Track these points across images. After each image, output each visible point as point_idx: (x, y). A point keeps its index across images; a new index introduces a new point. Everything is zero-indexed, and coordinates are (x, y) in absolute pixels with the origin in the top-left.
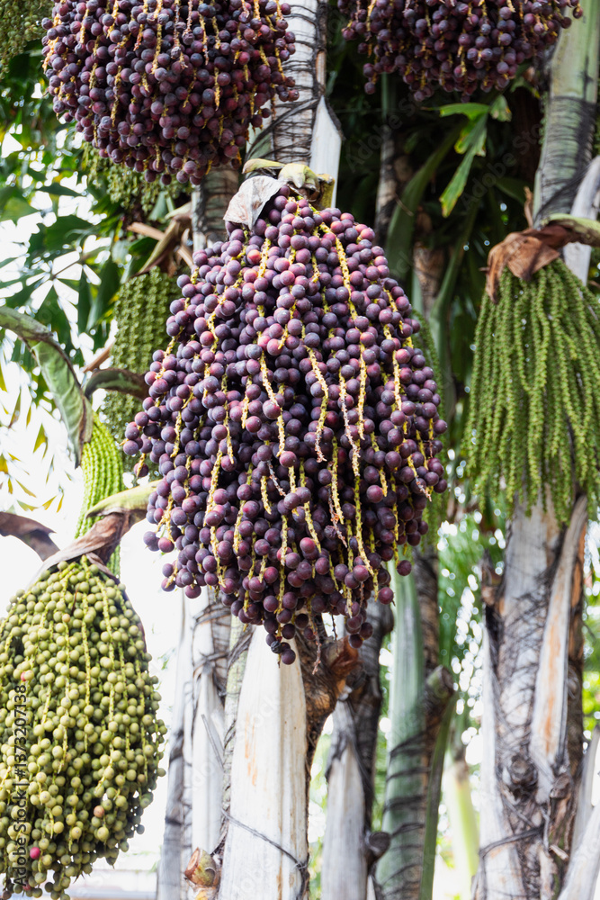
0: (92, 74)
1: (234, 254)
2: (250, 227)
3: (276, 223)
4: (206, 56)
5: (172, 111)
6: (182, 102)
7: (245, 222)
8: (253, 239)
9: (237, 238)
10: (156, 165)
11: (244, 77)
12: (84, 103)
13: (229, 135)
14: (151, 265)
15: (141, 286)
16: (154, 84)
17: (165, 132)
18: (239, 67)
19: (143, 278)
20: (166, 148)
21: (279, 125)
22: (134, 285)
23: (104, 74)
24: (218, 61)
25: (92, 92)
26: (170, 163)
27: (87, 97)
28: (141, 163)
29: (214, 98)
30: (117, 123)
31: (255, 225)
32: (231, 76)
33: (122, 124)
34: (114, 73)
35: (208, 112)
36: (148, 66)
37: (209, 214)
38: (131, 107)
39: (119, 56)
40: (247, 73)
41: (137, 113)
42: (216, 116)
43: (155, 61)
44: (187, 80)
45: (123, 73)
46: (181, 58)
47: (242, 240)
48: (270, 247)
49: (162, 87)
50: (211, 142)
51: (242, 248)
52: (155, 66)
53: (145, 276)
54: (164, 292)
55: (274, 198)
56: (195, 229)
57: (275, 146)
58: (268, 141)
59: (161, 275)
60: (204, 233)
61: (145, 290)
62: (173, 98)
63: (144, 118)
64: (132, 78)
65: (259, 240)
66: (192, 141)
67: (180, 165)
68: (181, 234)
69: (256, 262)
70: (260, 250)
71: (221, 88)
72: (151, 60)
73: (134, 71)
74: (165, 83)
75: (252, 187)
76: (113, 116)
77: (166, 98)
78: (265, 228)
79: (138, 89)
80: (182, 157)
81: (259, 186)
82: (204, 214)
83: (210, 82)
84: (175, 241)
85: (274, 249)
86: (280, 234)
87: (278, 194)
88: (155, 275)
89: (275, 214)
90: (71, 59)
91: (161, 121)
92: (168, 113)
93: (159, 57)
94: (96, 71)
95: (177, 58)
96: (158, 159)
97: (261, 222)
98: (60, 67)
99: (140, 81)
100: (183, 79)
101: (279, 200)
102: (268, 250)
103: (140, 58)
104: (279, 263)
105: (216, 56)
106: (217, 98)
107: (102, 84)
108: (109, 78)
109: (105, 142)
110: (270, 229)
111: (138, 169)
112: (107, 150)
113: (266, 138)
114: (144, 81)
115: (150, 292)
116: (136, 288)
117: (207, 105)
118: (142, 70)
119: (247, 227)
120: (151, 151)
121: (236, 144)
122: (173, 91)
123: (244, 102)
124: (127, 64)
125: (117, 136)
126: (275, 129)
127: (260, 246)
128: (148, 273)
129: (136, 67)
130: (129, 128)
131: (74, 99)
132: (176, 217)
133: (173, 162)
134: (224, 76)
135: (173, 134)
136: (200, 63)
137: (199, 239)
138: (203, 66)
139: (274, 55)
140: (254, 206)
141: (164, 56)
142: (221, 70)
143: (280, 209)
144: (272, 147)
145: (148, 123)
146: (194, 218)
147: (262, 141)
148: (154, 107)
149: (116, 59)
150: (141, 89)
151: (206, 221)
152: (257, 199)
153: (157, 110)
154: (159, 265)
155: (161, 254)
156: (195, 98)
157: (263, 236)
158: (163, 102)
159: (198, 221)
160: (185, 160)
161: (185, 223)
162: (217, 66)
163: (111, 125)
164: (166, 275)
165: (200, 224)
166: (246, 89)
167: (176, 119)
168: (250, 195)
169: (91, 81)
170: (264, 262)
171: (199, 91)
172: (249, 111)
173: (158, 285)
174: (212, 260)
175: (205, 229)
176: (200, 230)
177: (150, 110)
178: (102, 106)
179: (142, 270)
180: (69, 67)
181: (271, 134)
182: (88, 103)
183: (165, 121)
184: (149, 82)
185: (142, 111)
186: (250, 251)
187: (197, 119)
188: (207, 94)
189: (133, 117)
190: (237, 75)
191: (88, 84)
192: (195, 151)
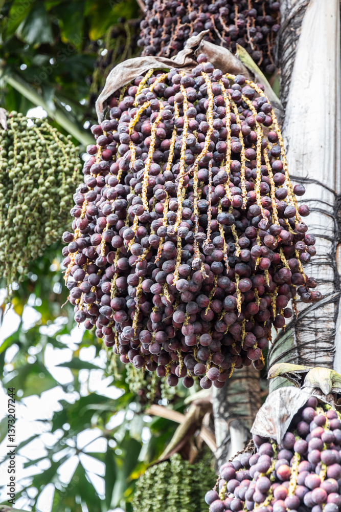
0: (113, 284)
1: (264, 471)
2: (279, 441)
3: (304, 436)
4: (227, 264)
5: (194, 319)
6: (204, 309)
7: (274, 436)
8: (283, 453)
9: (265, 453)
10: (178, 371)
11: (265, 281)
12: (105, 313)
13: (252, 338)
14: (171, 451)
15: (161, 475)
16: (175, 294)
17: (187, 340)
18: (260, 272)
19: (163, 466)
20: (188, 353)
21: (301, 320)
22: (154, 475)
23: (125, 285)
24: (239, 267)
25: (114, 301)
26: (192, 369)
27: (107, 307)
28: (162, 368)
29: (236, 304)
30: (138, 332)
31: (284, 439)
32: (252, 281)
33: (144, 333)
34: (135, 285)
35: (231, 318)
36: (169, 277)
37: (230, 400)
38: (153, 315)
39: (140, 268)
40: (268, 278)
41: (159, 321)
42: (238, 322)
43: (176, 271)
44: (208, 287)
45: (144, 284)
46: (202, 268)
47: (271, 454)
48: (300, 461)
49: (183, 297)
50: (234, 345)
51: (271, 463)
52: (176, 277)
53: (165, 464)
54: (187, 481)
55: (301, 410)
56: (216, 415)
57: (297, 341)
58: (291, 337)
59: (182, 463)
60: (226, 419)
61: (166, 480)
62: (195, 306)
63: (165, 325)
64: (154, 288)
65: (289, 454)
66: (214, 347)
67: (203, 371)
68: (201, 418)
69: (286, 478)
70: (289, 465)
71: (242, 293)
72: (172, 271)
73: (155, 282)
74: (187, 293)
75: (279, 399)
76: (134, 325)
77: (187, 307)
78: (294, 441)
79: (159, 299)
80: (205, 363)
81: (286, 397)
82: (225, 399)
83: (231, 288)
84: (195, 425)
85: (304, 463)
86: (310, 449)
87: (306, 406)
88: (176, 464)
89: (303, 426)
90: (91, 270)
91: (183, 329)
92: (190, 321)
93: (180, 268)
94: (117, 281)
95: (197, 268)
96: (180, 366)
97: (290, 435)
98: (81, 278)
99: (162, 291)
100: (205, 287)
101: (307, 412)
102: (297, 466)
103: (161, 269)
104: (310, 479)
105: (236, 262)
106: (239, 305)
107: (122, 293)
108: (130, 289)
109: (126, 349)
110: (299, 443)
111: (160, 374)
112: (129, 355)
113: (289, 334)
114: (165, 291)
115: (171, 481)
116: (156, 478)
117: (229, 311)
118: (163, 280)
119: (275, 442)
120: (172, 356)
121: (258, 346)
122: (194, 300)
123: (266, 305)
124: (148, 274)
125: (138, 343)
126: (297, 325)
127: (289, 460)
128: (168, 460)
129: (157, 278)
130: (151, 336)
131: (95, 308)
132: (197, 402)
133: (196, 368)
134: (246, 282)
135: (196, 341)
136: (221, 270)
137: (221, 426)
138: (223, 274)
139: (294, 256)
140: (282, 420)
141: (185, 267)
142: (242, 277)
143: (309, 421)
144: (295, 343)
145: (169, 330)
146: (216, 404)
147: (285, 337)
148: (176, 316)
149: (137, 271)
150: (162, 298)
151: (228, 406)
152: (284, 411)
153: (179, 320)
154: (179, 452)
155: (181, 440)
156: (217, 305)
157: (291, 450)
158: (185, 311)
159: (219, 408)
160: (208, 366)
161: (205, 407)
162: (238, 272)
163: (132, 335)
164: (187, 462)
165: (222, 410)
166: (266, 292)
167: (198, 327)
168: (278, 408)
169: (112, 291)
170: (294, 478)
171: (221, 297)
172: (272, 313)
173: (180, 474)
174: (240, 474)
175: (227, 415)
176: (222, 416)
177: (171, 318)
178: (123, 315)
179: (162, 457)
180: (90, 277)
181: (293, 329)
182: (110, 313)
183: (187, 330)
184: (170, 291)
185: (164, 320)
186: (280, 466)
187: (219, 326)
188: (229, 301)
189: (154, 325)
190: (258, 280)
191: (109, 294)
192: (218, 357)
